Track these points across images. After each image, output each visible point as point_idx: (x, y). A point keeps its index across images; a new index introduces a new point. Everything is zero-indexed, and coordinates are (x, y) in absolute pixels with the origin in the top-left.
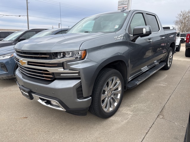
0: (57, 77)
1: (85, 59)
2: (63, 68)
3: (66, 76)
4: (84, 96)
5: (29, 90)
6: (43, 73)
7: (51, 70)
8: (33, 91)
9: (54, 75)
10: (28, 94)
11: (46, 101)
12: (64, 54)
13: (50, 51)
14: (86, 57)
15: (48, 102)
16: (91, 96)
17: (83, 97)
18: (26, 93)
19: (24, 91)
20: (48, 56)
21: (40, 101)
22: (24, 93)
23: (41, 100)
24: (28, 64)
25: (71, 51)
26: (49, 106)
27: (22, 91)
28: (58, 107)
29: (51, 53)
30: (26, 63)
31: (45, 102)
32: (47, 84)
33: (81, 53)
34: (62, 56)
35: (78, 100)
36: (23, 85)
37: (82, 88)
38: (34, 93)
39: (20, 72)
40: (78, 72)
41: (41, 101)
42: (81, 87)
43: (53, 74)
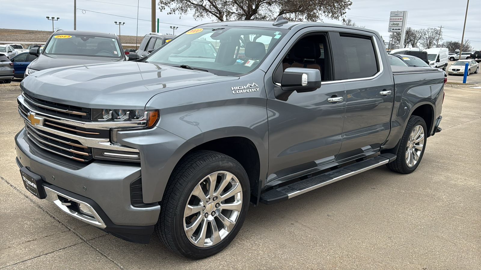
0: (96, 156)
1: (155, 128)
2: (110, 141)
3: (114, 157)
4: (145, 201)
5: (39, 177)
6: (71, 146)
7: (87, 142)
8: (47, 181)
9: (91, 153)
10: (35, 186)
11: (69, 204)
12: (115, 114)
13: (89, 104)
14: (157, 125)
15: (74, 207)
16: (159, 203)
17: (143, 203)
18: (32, 184)
19: (29, 178)
20: (85, 114)
21: (58, 203)
22: (29, 182)
23: (61, 200)
24: (45, 125)
25: (129, 111)
26: (75, 215)
27: (24, 178)
28: (93, 217)
29: (90, 109)
30: (41, 123)
31: (68, 207)
32: (75, 170)
33: (147, 114)
34: (110, 117)
35: (132, 207)
36: (29, 166)
37: (141, 184)
38: (49, 185)
39: (26, 138)
40: (137, 151)
41: (60, 202)
42: (139, 181)
43: (89, 150)
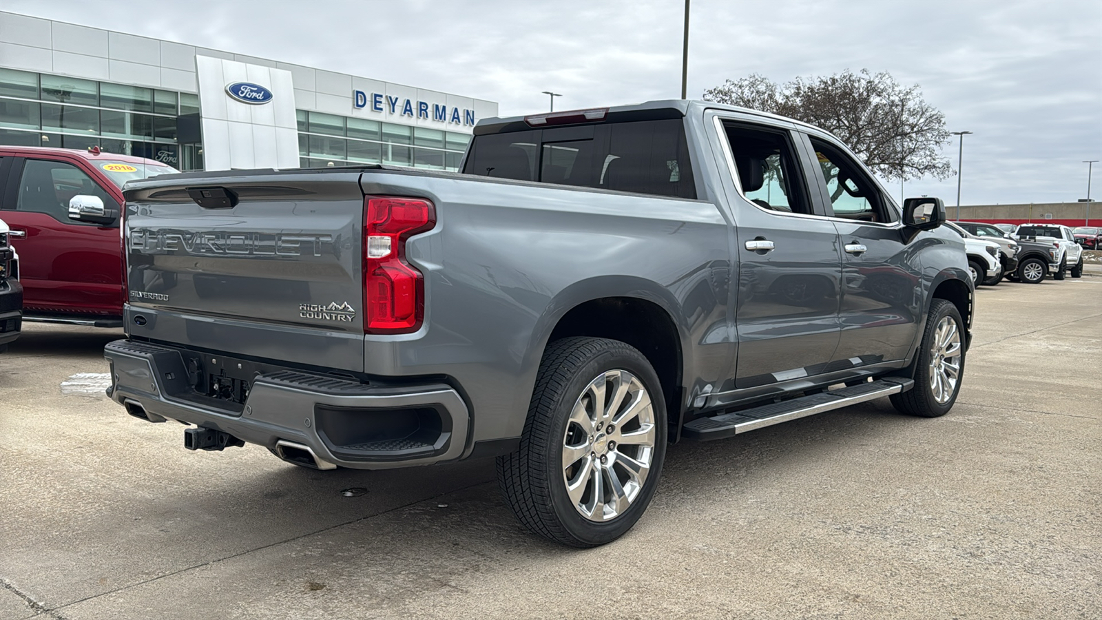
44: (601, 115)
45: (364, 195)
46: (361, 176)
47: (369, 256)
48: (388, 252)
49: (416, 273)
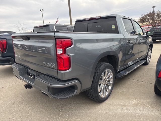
44: (100, 18)
45: (55, 39)
46: (54, 34)
47: (58, 53)
48: (62, 52)
49: (69, 57)
